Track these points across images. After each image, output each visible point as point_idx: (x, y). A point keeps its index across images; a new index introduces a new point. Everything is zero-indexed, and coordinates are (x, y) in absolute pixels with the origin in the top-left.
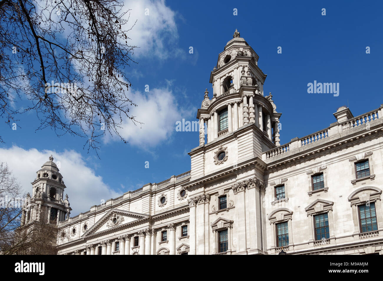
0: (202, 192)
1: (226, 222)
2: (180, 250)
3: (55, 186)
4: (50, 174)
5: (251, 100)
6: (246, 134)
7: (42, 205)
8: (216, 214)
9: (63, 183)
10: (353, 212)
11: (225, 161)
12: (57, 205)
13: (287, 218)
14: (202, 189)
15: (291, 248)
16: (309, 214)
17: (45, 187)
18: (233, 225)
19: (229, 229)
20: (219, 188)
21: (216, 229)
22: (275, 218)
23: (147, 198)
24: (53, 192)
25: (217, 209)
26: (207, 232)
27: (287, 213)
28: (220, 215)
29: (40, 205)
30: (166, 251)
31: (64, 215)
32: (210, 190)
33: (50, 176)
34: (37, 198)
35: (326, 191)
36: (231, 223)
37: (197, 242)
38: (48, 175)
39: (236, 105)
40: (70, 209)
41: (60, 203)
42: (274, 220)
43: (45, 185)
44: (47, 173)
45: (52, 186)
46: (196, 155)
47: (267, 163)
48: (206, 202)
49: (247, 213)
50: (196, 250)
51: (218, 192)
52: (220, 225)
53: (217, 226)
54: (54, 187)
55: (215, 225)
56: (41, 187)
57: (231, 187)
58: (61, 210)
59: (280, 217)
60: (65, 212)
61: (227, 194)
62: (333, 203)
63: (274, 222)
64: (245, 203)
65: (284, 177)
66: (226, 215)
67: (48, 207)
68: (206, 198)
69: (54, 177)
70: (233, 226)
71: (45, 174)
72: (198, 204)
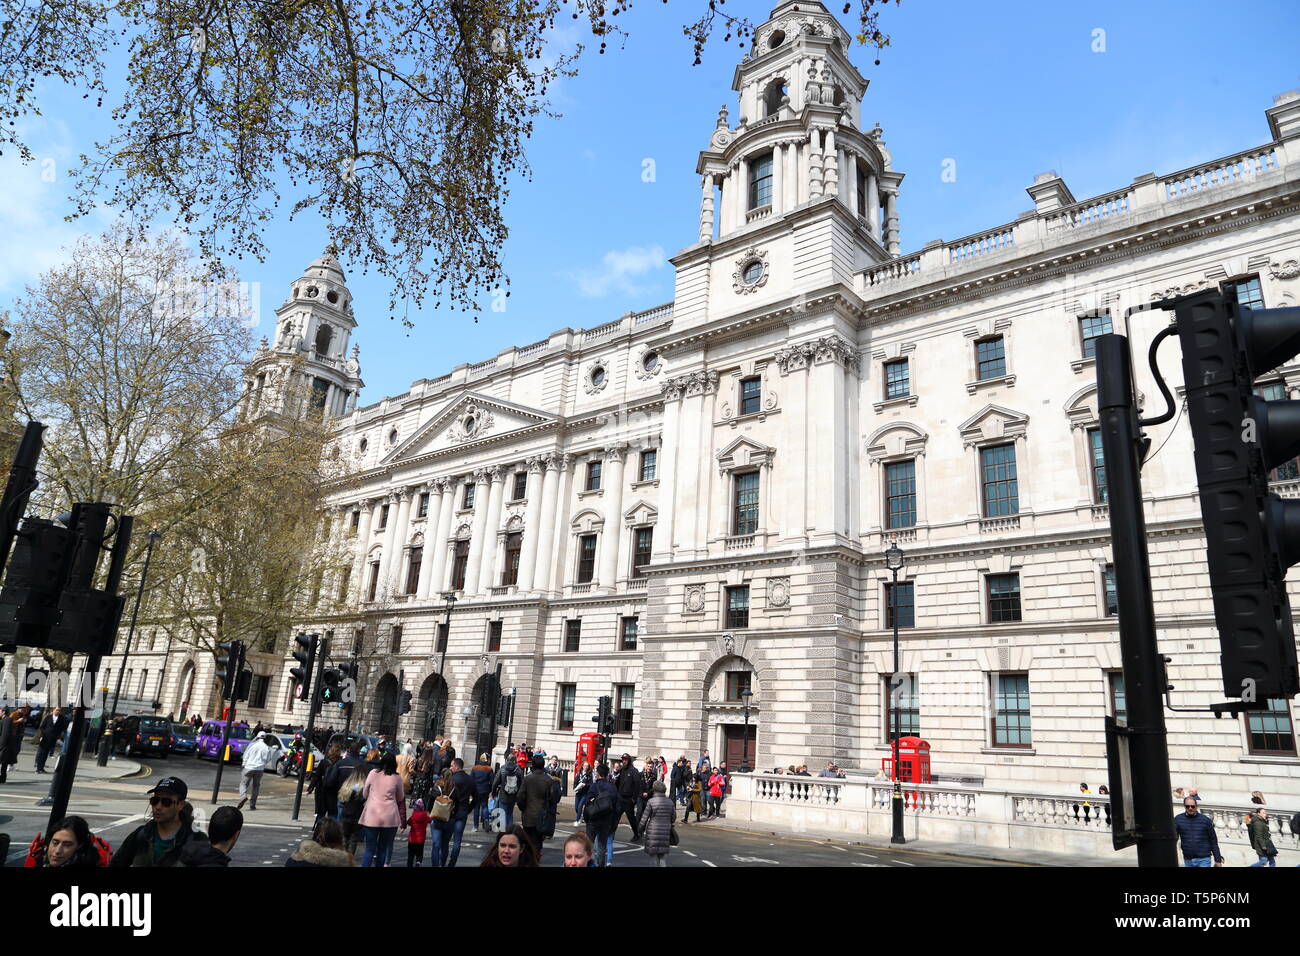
0: (700, 363)
1: (757, 450)
2: (634, 517)
3: (331, 320)
4: (323, 289)
5: (830, 139)
6: (815, 222)
7: (293, 371)
8: (732, 425)
9: (352, 314)
10: (1076, 444)
11: (761, 286)
12: (330, 370)
13: (914, 449)
14: (700, 357)
15: (921, 534)
16: (969, 444)
17: (306, 325)
18: (776, 461)
19: (763, 470)
20: (743, 358)
21: (730, 467)
22: (883, 447)
23: (557, 369)
24: (324, 338)
25: (735, 414)
26: (705, 476)
27: (912, 436)
28: (742, 430)
29: (288, 371)
30: (595, 518)
31: (343, 397)
32: (722, 359)
33: (322, 297)
34: (285, 350)
35: (1011, 384)
36: (770, 453)
37: (679, 501)
38: (317, 291)
39: (792, 148)
40: (361, 384)
41: (337, 367)
42: (879, 454)
43: (308, 316)
44: (317, 286)
45: (323, 322)
46: (689, 264)
47: (866, 299)
48: (708, 392)
49: (812, 430)
50: (673, 522)
51: (738, 368)
52: (741, 459)
53: (731, 459)
54: (328, 323)
55: (726, 457)
56: (298, 323)
57: (773, 355)
58: (336, 387)
59: (895, 446)
60: (348, 393)
61: (763, 374)
62: (1028, 417)
63: (881, 459)
64: (807, 401)
65: (907, 338)
66: (758, 432)
67: (307, 376)
68: (707, 380)
69: (332, 297)
70: (774, 462)
71: (310, 290)
72: (687, 394)
